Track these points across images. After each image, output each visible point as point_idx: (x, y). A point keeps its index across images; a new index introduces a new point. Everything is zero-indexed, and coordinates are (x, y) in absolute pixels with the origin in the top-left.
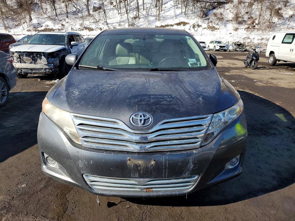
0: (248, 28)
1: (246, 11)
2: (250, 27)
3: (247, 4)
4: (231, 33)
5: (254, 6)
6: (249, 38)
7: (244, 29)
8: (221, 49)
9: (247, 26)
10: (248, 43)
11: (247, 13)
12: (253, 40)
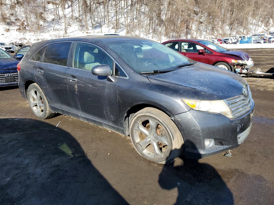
0: (20, 29)
1: (11, 13)
2: (21, 28)
3: (9, 6)
4: (3, 34)
5: (16, 8)
6: (25, 39)
7: (15, 30)
8: (8, 50)
9: (17, 28)
10: (26, 43)
11: (12, 15)
12: (29, 41)
